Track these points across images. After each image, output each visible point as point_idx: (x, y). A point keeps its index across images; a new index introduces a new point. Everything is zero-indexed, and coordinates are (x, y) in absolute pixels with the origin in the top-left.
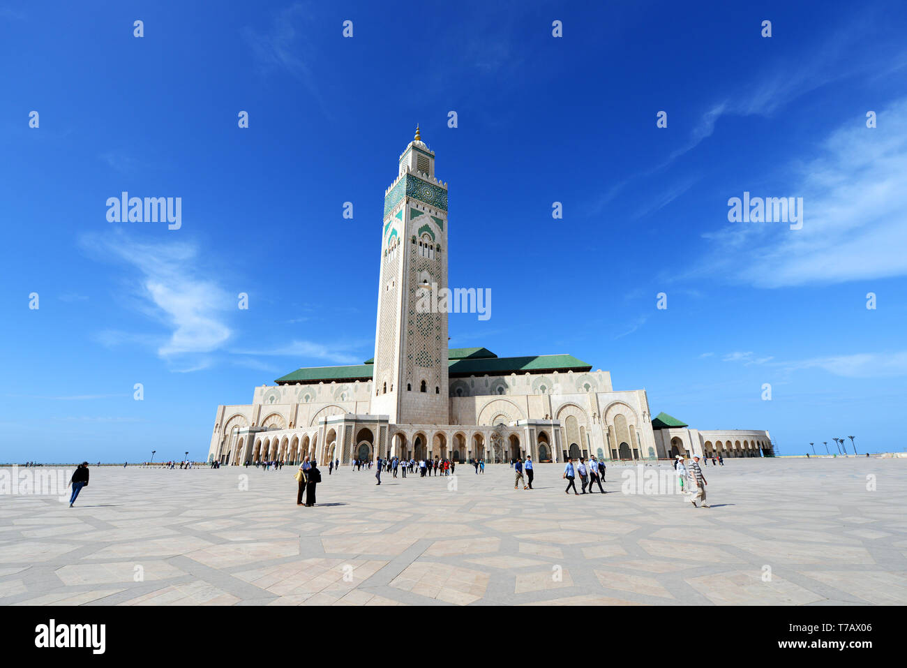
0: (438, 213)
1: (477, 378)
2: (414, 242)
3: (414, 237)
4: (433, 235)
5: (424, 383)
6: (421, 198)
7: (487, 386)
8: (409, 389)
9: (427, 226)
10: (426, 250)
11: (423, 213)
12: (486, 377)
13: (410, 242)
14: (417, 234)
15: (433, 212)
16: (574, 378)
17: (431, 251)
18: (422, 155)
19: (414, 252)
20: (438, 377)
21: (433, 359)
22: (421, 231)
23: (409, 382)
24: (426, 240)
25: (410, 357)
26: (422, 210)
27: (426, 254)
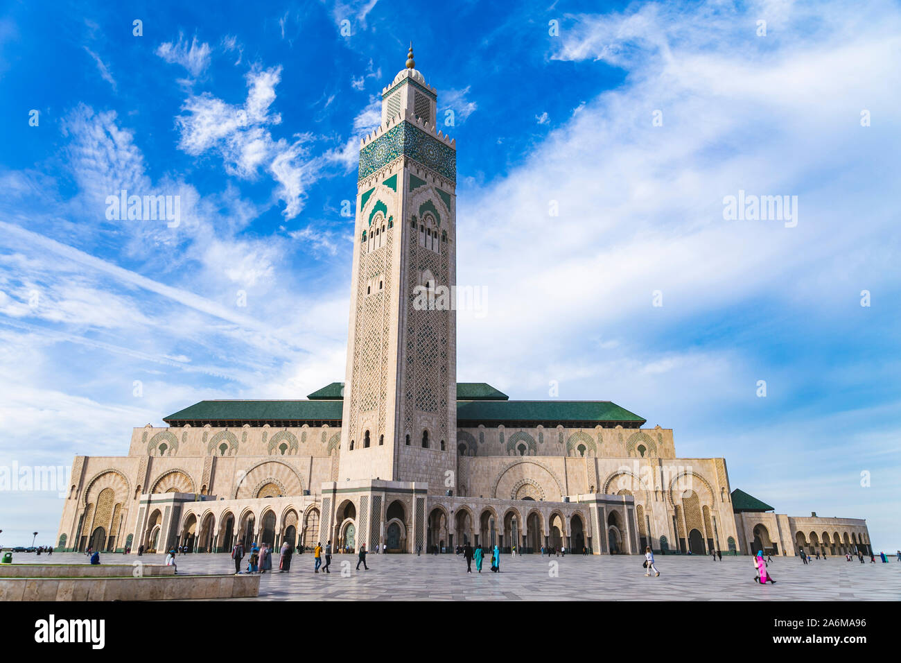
0: (445, 184)
1: (487, 429)
2: (414, 224)
3: (414, 217)
4: (438, 216)
5: (426, 433)
6: (424, 160)
7: (502, 441)
8: (408, 443)
9: (430, 202)
10: (429, 237)
11: (424, 183)
12: (501, 428)
13: (409, 225)
14: (417, 214)
15: (438, 182)
16: (624, 436)
17: (436, 241)
18: (421, 93)
19: (414, 240)
20: (444, 426)
21: (438, 400)
22: (423, 208)
23: (408, 432)
24: (429, 225)
25: (409, 396)
26: (424, 179)
27: (429, 244)
